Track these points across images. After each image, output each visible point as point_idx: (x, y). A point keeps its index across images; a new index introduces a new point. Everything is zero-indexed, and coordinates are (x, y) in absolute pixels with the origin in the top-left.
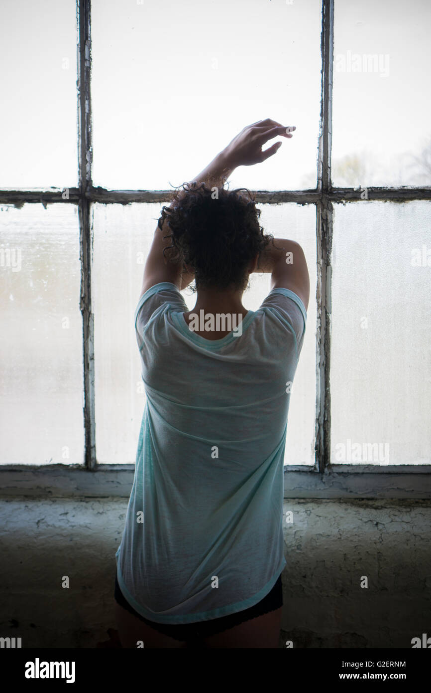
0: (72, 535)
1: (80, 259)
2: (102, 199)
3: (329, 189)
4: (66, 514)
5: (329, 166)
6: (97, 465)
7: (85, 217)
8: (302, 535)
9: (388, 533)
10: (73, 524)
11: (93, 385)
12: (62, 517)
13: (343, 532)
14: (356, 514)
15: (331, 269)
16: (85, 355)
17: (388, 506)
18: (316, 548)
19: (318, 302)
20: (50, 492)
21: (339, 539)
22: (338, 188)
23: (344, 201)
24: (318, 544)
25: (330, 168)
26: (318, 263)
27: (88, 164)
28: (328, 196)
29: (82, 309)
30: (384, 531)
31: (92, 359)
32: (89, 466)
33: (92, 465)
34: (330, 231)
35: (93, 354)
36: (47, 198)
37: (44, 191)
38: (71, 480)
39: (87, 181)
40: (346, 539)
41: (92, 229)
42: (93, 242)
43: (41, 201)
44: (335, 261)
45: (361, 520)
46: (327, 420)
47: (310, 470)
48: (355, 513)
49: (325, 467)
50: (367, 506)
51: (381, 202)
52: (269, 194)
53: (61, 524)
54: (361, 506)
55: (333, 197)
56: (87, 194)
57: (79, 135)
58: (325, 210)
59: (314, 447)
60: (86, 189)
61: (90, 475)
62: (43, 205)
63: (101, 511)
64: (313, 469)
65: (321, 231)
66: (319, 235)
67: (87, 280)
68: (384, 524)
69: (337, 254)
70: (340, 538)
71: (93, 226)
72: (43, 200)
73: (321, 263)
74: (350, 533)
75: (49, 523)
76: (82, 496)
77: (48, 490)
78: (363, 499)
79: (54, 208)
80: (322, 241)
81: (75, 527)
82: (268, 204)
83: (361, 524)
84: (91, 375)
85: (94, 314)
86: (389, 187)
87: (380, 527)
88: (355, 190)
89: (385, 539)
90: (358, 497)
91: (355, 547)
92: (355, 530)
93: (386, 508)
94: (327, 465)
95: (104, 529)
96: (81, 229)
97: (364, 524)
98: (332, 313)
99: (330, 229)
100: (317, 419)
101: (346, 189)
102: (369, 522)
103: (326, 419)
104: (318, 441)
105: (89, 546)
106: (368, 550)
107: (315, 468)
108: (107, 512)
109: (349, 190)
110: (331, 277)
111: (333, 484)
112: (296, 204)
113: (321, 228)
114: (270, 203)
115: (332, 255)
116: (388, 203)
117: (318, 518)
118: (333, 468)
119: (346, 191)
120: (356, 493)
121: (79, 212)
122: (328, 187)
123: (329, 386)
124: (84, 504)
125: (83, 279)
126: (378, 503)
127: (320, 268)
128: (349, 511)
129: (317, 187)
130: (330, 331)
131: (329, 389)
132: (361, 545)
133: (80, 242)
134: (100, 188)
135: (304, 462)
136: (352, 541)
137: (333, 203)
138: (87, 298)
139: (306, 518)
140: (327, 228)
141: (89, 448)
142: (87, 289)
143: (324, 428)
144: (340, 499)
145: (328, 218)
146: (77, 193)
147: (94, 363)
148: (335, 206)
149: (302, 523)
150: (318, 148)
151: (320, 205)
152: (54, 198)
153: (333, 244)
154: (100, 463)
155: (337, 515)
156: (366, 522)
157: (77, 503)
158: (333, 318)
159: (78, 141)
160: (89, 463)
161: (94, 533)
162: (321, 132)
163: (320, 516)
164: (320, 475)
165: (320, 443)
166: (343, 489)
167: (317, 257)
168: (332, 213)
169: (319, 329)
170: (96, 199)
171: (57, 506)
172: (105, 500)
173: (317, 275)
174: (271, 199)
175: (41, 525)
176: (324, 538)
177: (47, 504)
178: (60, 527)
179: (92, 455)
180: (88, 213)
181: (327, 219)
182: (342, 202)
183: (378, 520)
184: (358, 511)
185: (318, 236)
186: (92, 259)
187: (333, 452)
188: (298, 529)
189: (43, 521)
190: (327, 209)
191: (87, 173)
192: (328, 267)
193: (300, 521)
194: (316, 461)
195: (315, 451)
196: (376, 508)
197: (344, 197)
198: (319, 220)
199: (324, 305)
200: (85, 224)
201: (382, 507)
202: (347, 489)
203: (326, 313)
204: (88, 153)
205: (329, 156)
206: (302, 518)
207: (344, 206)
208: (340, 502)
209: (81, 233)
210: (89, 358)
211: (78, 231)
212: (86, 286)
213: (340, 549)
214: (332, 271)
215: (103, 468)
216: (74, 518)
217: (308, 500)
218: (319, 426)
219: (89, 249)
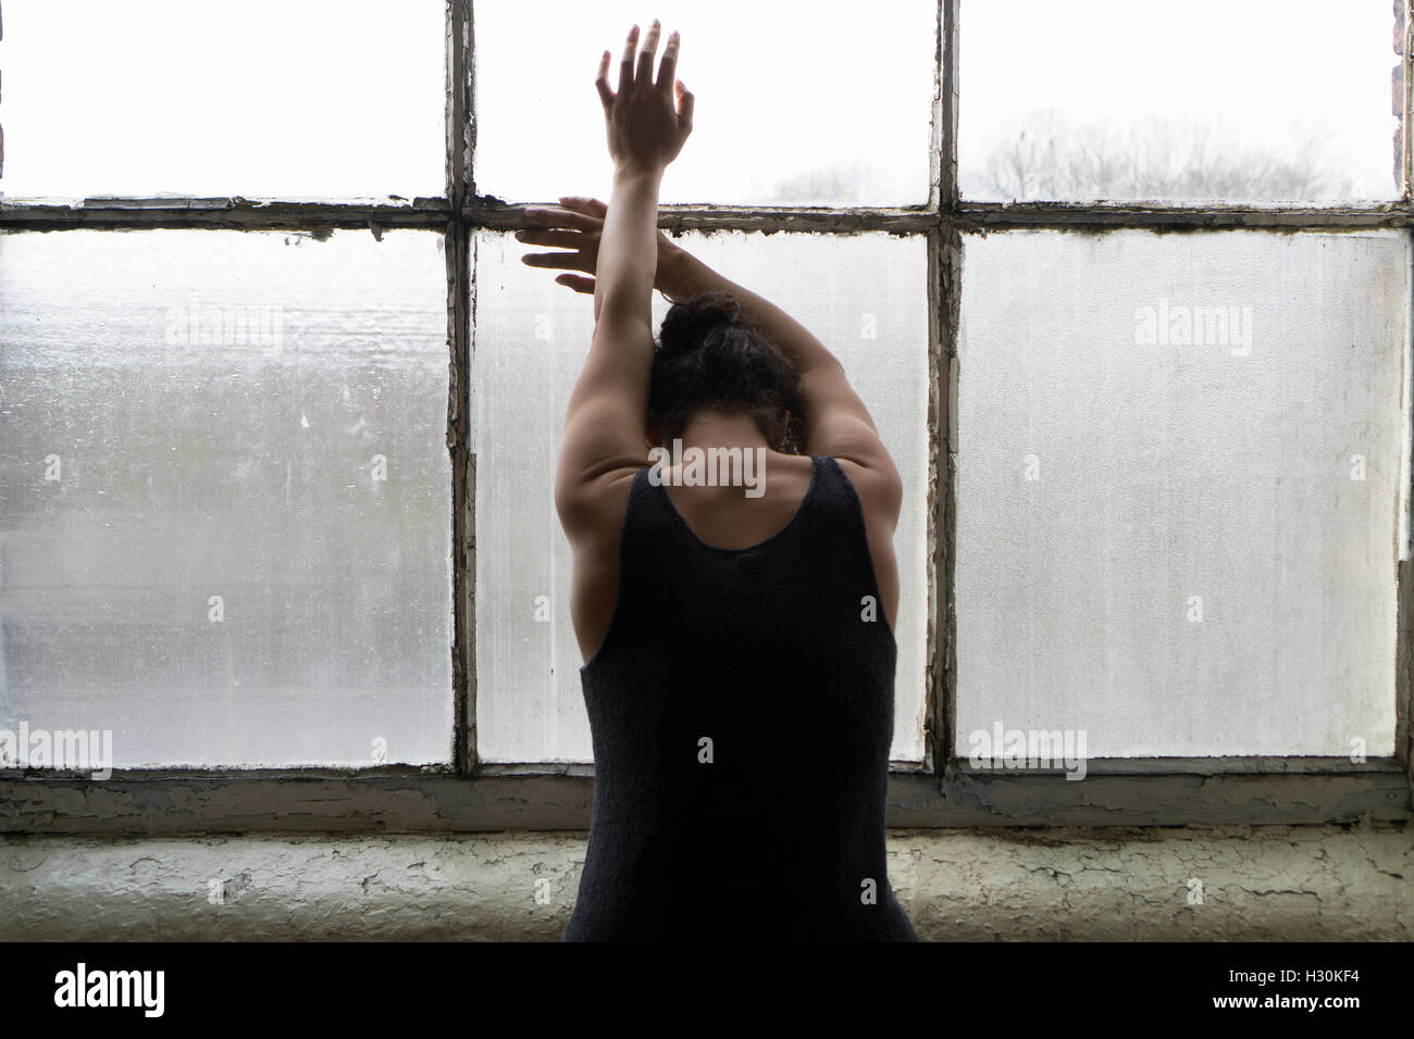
0: (438, 905)
1: (448, 343)
2: (496, 222)
3: (954, 203)
4: (422, 864)
5: (954, 159)
6: (480, 766)
7: (460, 258)
8: (908, 898)
9: (1080, 892)
10: (439, 885)
11: (473, 599)
12: (413, 872)
13: (990, 891)
14: (1012, 856)
15: (959, 363)
16: (458, 540)
17: (1074, 841)
18: (938, 923)
19: (931, 431)
20: (381, 822)
21: (982, 903)
22: (972, 203)
23: (983, 230)
24: (941, 915)
25: (956, 162)
26: (931, 352)
27: (467, 150)
28: (951, 218)
29: (451, 445)
30: (1072, 888)
31: (472, 547)
32: (463, 767)
33: (470, 765)
34: (956, 289)
35: (474, 537)
36: (380, 219)
37: (375, 204)
38: (426, 796)
39: (466, 186)
40: (998, 905)
41: (473, 281)
42: (474, 309)
43: (369, 224)
44: (965, 348)
45: (1023, 867)
46: (950, 669)
47: (916, 769)
48: (1010, 854)
49: (947, 763)
50: (1031, 842)
51: (1056, 231)
52: (832, 213)
53: (414, 884)
54: (1020, 841)
55: (963, 221)
56: (466, 211)
57: (448, 93)
58: (946, 246)
59: (923, 723)
60: (463, 199)
61: (464, 786)
62: (373, 232)
63: (493, 858)
64: (921, 767)
65: (938, 288)
66: (935, 294)
67: (462, 385)
68: (1069, 875)
69: (969, 335)
70: (986, 902)
71: (474, 276)
72: (374, 222)
73: (939, 352)
74: (1004, 893)
75: (388, 884)
76: (449, 830)
77: (377, 818)
78: (1021, 828)
79: (398, 238)
80: (940, 308)
81: (442, 891)
82: (831, 234)
83: (1023, 876)
84: (470, 580)
85: (475, 455)
86: (1072, 203)
87: (1063, 880)
88: (1004, 207)
89: (1075, 903)
90: (1010, 824)
91: (1017, 919)
92: (1014, 887)
93: (1069, 843)
94: (949, 759)
95: (505, 893)
96: (450, 282)
97: (1030, 875)
98: (960, 453)
99: (956, 285)
100: (928, 667)
101: (986, 204)
102: (1041, 871)
103: (947, 667)
104: (932, 710)
105: (474, 928)
106: (1041, 926)
107: (926, 766)
108: (505, 860)
109: (993, 207)
110: (958, 380)
111: (961, 798)
112: (886, 233)
113: (938, 282)
114: (835, 232)
115: (959, 337)
116: (1069, 235)
117: (937, 864)
118: (960, 764)
119: (989, 208)
120: (1009, 816)
121: (448, 247)
122: (952, 201)
123: (953, 600)
124: (455, 845)
125: (456, 384)
126: (1051, 836)
127: (935, 362)
128: (997, 850)
129: (930, 201)
130: (956, 490)
131: (954, 605)
132: (1027, 916)
133: (449, 309)
134: (490, 199)
135: (902, 755)
136: (1009, 908)
137: (961, 234)
138: (462, 422)
139: (913, 865)
140: (951, 283)
141: (464, 731)
142: (462, 404)
143: (944, 684)
144: (976, 828)
145: (953, 263)
146: (444, 208)
147: (475, 555)
148: (966, 238)
149: (906, 875)
150: (932, 123)
151: (936, 237)
152: (395, 219)
153: (961, 313)
154: (484, 762)
155: (974, 858)
156: (1033, 872)
157: (441, 844)
158: (962, 462)
159: (447, 103)
160: (463, 762)
161: (485, 901)
162: (936, 92)
163: (940, 862)
164: (937, 779)
165: (935, 713)
166: (981, 807)
167: (930, 340)
168: (960, 253)
169: (933, 486)
170: (484, 220)
171: (399, 850)
172: (498, 836)
173: (930, 376)
174: (838, 223)
175: (370, 886)
176: (954, 904)
177: (380, 846)
178: (411, 891)
179: (470, 746)
180: (466, 249)
181: (950, 264)
182: (979, 232)
183: (1056, 867)
184: (1015, 850)
185: (931, 298)
186: (474, 344)
187: (960, 733)
188: (900, 887)
189: (377, 879)
190: (951, 243)
191: (466, 169)
192: (953, 361)
193: (903, 871)
194: (927, 751)
195: (925, 732)
196: (1051, 845)
197: (983, 221)
198: (934, 267)
199: (943, 436)
200: (460, 270)
201: (1061, 843)
202: (989, 808)
203: (949, 451)
204: (467, 128)
205: (954, 139)
206: (905, 865)
207: (982, 240)
208: (977, 835)
209: (450, 291)
210: (465, 545)
211: (444, 285)
212: (462, 398)
213: (986, 924)
214: (959, 368)
215: (492, 771)
216: (439, 872)
217: (911, 830)
218: (934, 680)
219: (466, 323)
